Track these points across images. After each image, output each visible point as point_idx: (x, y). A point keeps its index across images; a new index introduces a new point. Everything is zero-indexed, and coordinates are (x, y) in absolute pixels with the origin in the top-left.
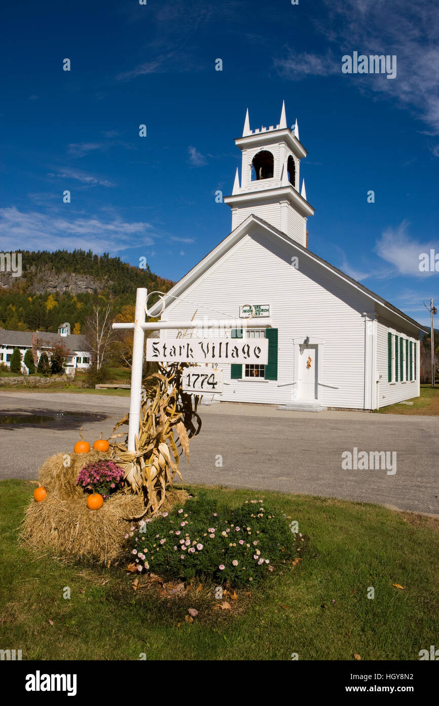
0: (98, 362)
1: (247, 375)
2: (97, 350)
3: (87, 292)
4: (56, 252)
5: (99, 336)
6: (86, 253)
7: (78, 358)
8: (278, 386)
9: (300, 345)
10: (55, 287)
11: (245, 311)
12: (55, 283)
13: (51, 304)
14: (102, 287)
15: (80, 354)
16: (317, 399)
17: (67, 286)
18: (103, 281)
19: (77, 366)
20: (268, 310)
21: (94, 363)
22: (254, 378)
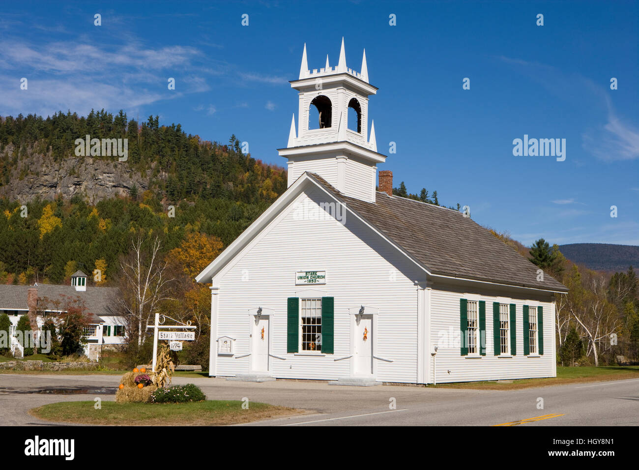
0: (140, 333)
1: (304, 349)
2: (137, 312)
3: (117, 194)
4: (55, 117)
5: (142, 289)
6: (114, 117)
7: (105, 327)
8: (335, 360)
9: (356, 315)
10: (54, 186)
11: (301, 278)
12: (54, 178)
13: (47, 224)
14: (146, 184)
15: (109, 321)
16: (372, 373)
17: (78, 184)
18: (149, 172)
19: (103, 342)
20: (324, 277)
21: (133, 336)
22: (311, 352)
